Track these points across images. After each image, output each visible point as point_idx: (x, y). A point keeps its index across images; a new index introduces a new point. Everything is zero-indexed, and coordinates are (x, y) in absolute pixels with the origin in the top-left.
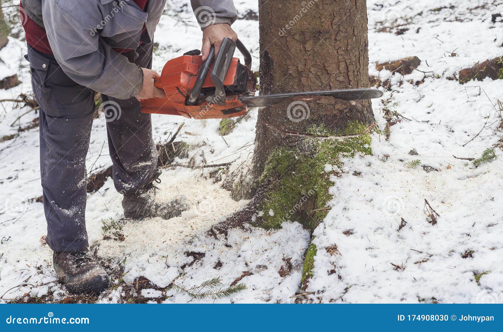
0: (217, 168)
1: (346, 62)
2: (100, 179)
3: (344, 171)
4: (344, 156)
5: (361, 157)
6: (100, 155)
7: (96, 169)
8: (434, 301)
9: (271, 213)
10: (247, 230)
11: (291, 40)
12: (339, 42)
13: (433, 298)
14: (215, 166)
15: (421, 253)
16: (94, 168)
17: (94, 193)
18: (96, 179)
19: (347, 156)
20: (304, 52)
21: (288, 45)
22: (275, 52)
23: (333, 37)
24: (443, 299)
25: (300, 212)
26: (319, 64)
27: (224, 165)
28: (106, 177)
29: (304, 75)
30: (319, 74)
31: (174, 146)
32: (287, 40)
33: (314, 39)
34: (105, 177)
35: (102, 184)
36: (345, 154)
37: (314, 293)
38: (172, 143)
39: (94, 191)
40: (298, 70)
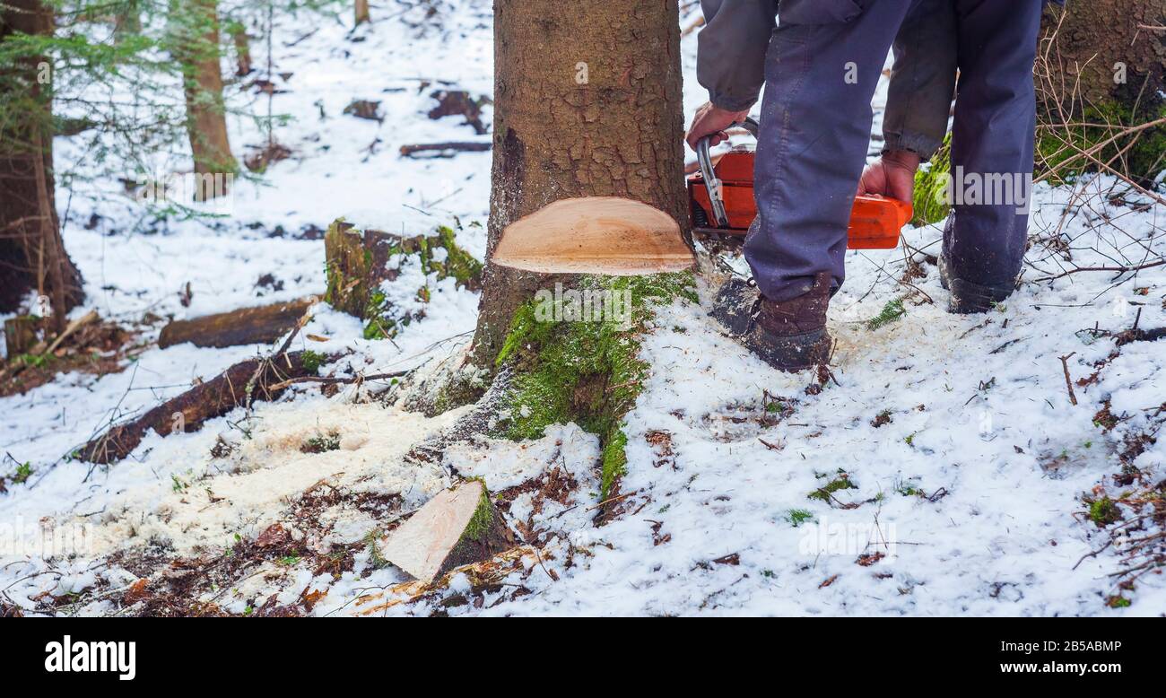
0: (389, 380)
1: (653, 145)
2: (130, 434)
3: (657, 325)
4: (654, 302)
5: (684, 305)
6: (129, 389)
7: (121, 416)
8: (843, 474)
9: (525, 411)
10: (479, 446)
11: (560, 104)
12: (640, 109)
13: (841, 471)
14: (385, 376)
15: (807, 425)
16: (117, 415)
17: (117, 462)
18: (122, 435)
19: (660, 303)
20: (582, 126)
21: (553, 115)
22: (529, 129)
23: (633, 100)
24: (857, 470)
25: (578, 408)
26: (608, 145)
27: (401, 374)
28: (144, 430)
29: (581, 166)
30: (608, 163)
31: (289, 357)
32: (552, 106)
33: (600, 103)
34: (141, 429)
35: (136, 444)
36: (658, 298)
37: (634, 494)
38: (286, 354)
39: (116, 459)
40: (570, 158)
